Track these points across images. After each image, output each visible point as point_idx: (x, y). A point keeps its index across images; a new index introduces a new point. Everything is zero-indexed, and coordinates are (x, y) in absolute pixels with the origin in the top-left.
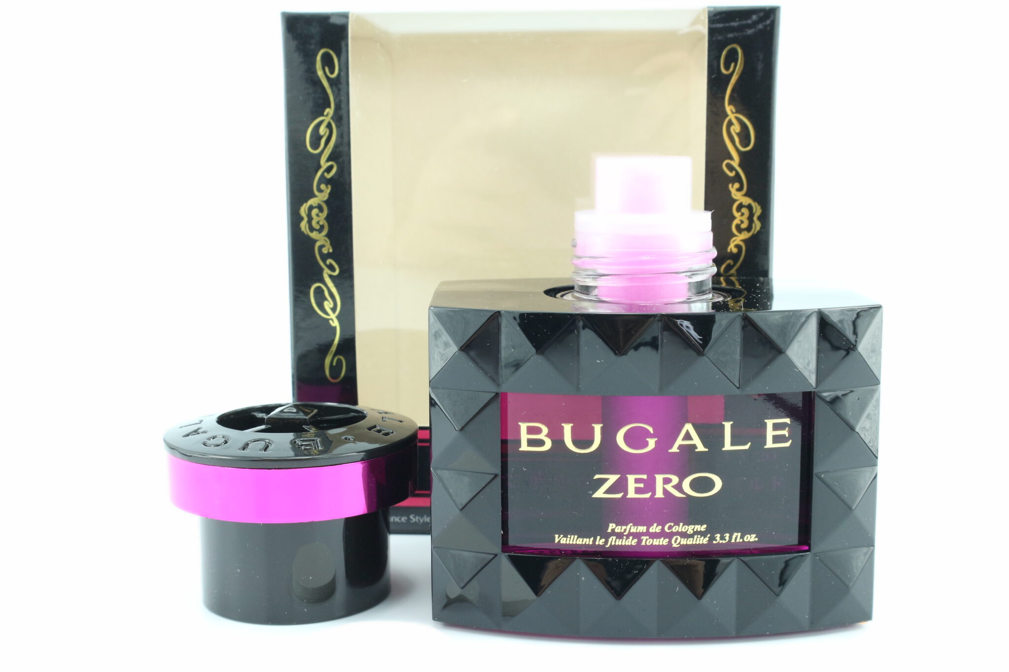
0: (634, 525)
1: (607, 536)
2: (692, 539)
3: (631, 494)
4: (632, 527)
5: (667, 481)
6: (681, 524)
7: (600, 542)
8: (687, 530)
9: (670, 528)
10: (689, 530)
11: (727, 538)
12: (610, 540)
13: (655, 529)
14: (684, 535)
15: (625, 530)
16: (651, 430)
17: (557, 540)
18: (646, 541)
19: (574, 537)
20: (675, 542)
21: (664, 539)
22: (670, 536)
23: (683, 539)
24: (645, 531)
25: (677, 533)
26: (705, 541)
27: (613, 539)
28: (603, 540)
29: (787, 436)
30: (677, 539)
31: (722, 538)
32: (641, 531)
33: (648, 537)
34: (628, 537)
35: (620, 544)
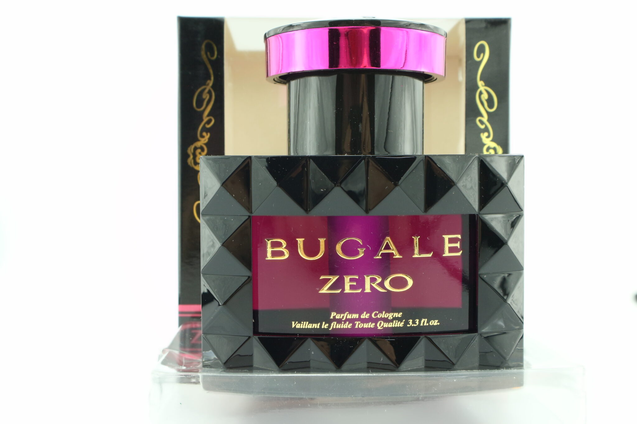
0: (350, 313)
1: (329, 322)
2: (392, 323)
3: (347, 290)
4: (348, 315)
5: (373, 280)
6: (384, 312)
7: (325, 326)
8: (388, 317)
9: (376, 315)
10: (390, 317)
11: (417, 323)
12: (332, 324)
13: (365, 316)
14: (386, 320)
15: (343, 317)
16: (360, 242)
17: (293, 326)
18: (358, 325)
19: (306, 323)
20: (380, 325)
21: (372, 323)
22: (376, 321)
23: (385, 324)
24: (357, 317)
25: (382, 319)
26: (401, 324)
27: (334, 323)
28: (327, 325)
29: (459, 247)
30: (381, 323)
31: (414, 322)
32: (355, 318)
33: (360, 322)
34: (345, 322)
35: (339, 327)
